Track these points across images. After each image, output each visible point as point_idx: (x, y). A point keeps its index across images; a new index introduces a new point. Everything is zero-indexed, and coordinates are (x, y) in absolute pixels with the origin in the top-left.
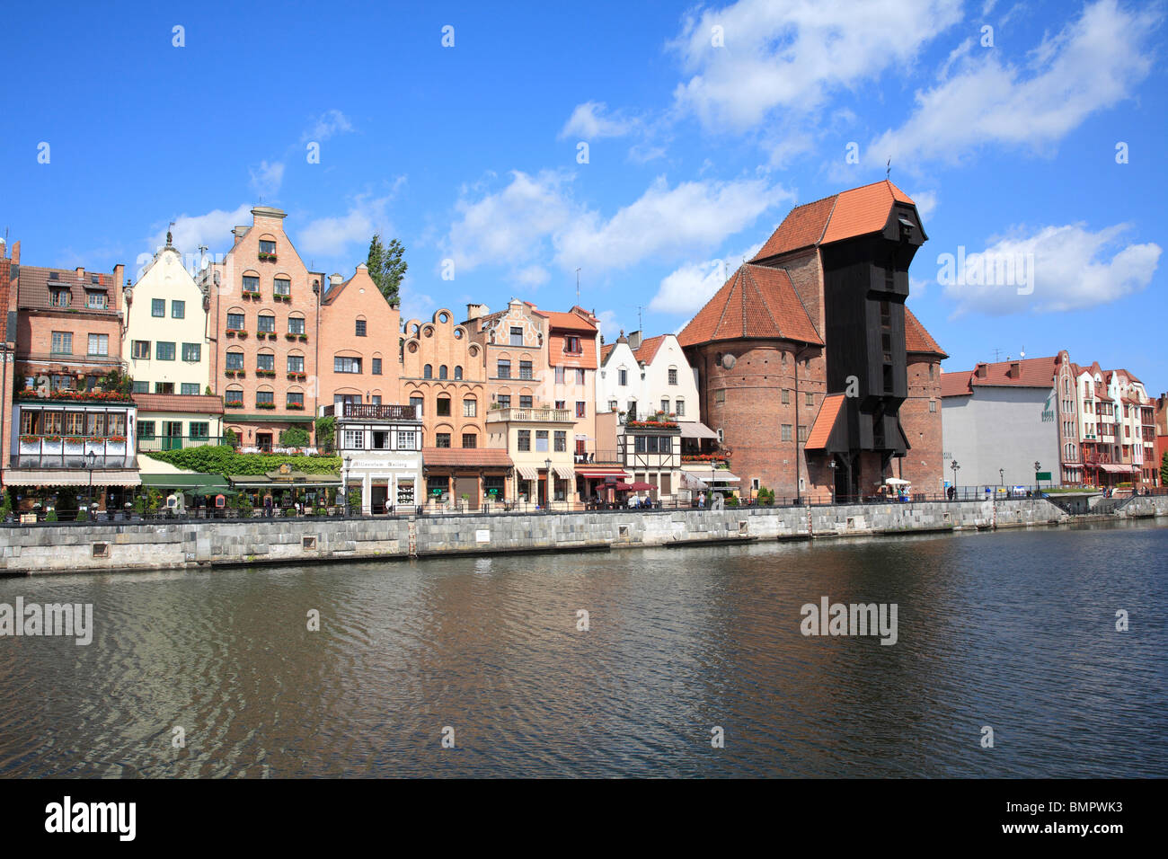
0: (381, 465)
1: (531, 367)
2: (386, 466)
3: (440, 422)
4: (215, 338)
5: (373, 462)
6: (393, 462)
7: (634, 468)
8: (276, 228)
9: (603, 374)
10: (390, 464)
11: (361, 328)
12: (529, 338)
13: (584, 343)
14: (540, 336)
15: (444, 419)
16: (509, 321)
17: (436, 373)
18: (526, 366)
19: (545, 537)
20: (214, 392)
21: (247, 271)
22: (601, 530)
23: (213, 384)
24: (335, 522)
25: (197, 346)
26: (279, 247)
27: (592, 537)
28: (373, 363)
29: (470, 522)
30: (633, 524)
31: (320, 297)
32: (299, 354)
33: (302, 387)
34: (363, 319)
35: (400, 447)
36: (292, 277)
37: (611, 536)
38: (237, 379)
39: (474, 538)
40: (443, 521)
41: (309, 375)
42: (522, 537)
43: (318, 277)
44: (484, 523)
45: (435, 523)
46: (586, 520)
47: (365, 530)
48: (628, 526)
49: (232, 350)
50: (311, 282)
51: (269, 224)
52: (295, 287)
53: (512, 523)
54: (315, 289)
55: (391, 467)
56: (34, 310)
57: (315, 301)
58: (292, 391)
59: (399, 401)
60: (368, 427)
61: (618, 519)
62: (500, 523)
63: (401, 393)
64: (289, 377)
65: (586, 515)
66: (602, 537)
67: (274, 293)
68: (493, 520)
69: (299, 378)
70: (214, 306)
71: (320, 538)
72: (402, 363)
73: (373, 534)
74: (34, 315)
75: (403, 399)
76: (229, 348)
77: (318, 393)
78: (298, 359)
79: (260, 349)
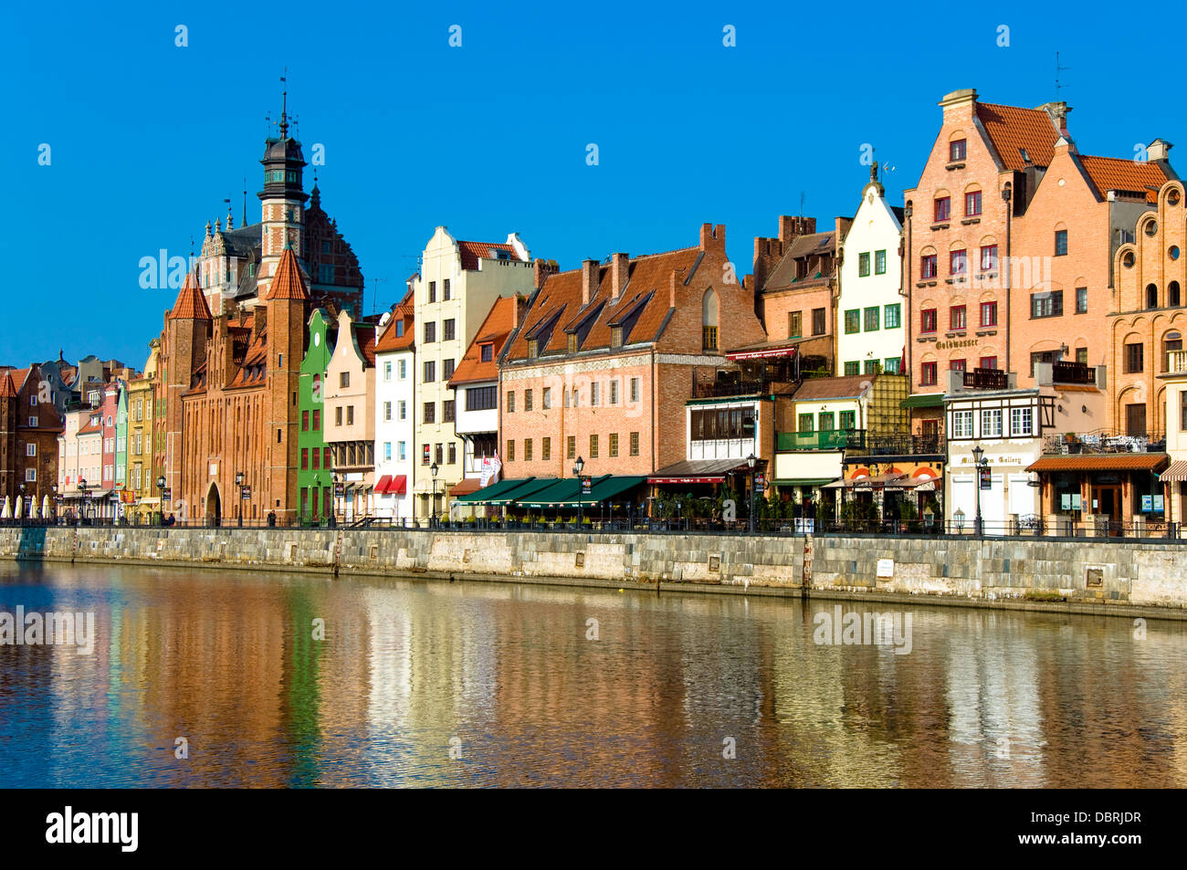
0: (992, 461)
4: (908, 293)
10: (1001, 459)
17: (1163, 298)
19: (965, 576)
20: (907, 367)
21: (938, 191)
22: (1053, 573)
23: (907, 357)
24: (737, 538)
25: (898, 306)
26: (969, 145)
27: (1038, 583)
28: (1077, 296)
29: (871, 546)
30: (1111, 566)
31: (1012, 208)
32: (992, 300)
33: (993, 347)
34: (1064, 229)
35: (1014, 432)
36: (983, 186)
37: (1069, 584)
38: (930, 346)
39: (874, 569)
40: (841, 541)
41: (1001, 327)
42: (934, 574)
43: (1009, 177)
44: (888, 548)
45: (832, 545)
46: (1030, 553)
47: (761, 551)
48: (1104, 568)
49: (925, 307)
50: (1002, 187)
51: (958, 116)
52: (985, 200)
53: (923, 550)
54: (1006, 196)
55: (1004, 464)
56: (775, 292)
57: (1006, 214)
58: (985, 355)
59: (1104, 354)
60: (977, 405)
61: (1087, 554)
62: (907, 550)
63: (1109, 340)
64: (979, 335)
65: (1030, 544)
66: (1054, 586)
67: (966, 215)
68: (898, 544)
69: (991, 334)
70: (907, 249)
71: (723, 556)
72: (1111, 290)
73: (769, 557)
74: (776, 297)
75: (1111, 350)
76: (922, 304)
77: (1011, 353)
78: (993, 306)
79: (952, 299)
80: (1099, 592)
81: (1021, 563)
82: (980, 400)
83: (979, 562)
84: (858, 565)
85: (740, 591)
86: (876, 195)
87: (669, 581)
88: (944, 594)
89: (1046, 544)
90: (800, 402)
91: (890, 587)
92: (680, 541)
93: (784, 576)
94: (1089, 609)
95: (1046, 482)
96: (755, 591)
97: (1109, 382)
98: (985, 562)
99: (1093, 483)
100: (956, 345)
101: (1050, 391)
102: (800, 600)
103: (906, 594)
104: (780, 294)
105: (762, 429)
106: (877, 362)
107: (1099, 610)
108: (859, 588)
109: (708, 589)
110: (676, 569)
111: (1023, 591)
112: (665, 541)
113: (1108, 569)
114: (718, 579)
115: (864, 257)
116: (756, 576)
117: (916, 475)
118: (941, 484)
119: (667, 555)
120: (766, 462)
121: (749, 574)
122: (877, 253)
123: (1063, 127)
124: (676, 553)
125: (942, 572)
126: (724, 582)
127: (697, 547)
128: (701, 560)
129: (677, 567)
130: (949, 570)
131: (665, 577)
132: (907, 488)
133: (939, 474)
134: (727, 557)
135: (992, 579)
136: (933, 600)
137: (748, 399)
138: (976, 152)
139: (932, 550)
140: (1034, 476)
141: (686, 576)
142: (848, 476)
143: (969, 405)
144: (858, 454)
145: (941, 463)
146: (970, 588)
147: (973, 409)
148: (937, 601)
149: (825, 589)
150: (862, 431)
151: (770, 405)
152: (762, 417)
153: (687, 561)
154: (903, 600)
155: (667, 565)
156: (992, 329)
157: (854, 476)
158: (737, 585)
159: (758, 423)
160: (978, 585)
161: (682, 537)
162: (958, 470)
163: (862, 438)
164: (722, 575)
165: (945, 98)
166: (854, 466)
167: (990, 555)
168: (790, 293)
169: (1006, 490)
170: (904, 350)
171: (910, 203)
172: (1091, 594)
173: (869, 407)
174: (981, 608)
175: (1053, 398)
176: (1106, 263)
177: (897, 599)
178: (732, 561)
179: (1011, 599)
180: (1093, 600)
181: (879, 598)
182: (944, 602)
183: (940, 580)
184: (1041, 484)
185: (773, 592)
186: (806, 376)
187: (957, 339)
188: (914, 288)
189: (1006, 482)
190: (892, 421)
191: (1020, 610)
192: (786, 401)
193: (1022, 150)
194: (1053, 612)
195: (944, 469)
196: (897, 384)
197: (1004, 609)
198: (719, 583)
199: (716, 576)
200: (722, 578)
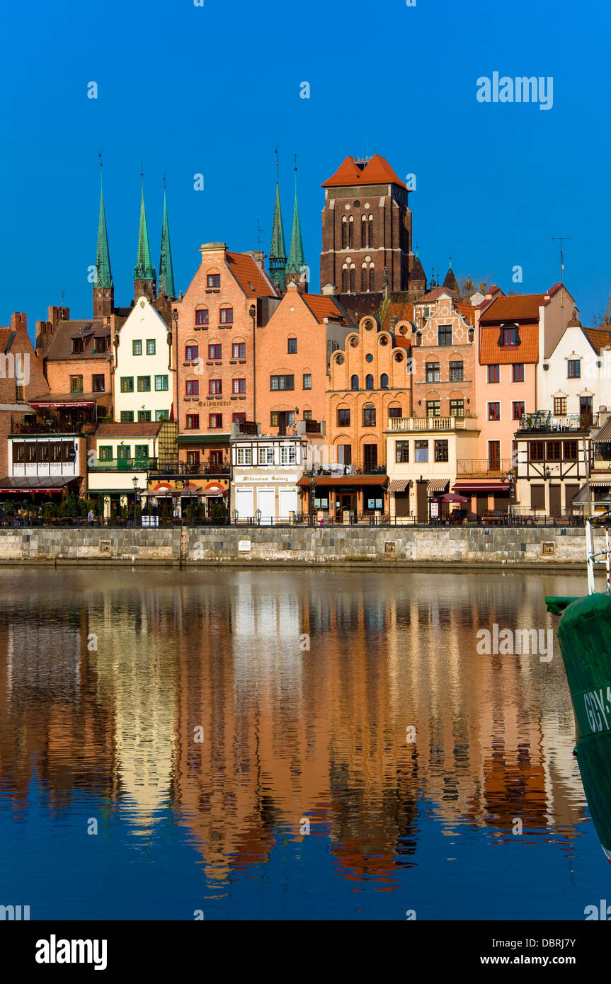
0: (266, 479)
1: (462, 368)
2: (270, 480)
3: (365, 433)
4: (175, 369)
5: (258, 476)
6: (276, 477)
7: (529, 478)
8: (219, 261)
9: (546, 367)
10: (273, 478)
11: (292, 347)
12: (460, 333)
13: (524, 331)
14: (471, 330)
15: (369, 430)
16: (436, 320)
17: (362, 384)
18: (456, 367)
19: (303, 548)
20: (175, 416)
21: (198, 305)
22: (363, 545)
23: (175, 410)
24: (124, 530)
25: (166, 377)
26: (223, 278)
27: (353, 551)
28: (304, 379)
29: (234, 533)
30: (400, 540)
31: (256, 321)
32: (242, 377)
33: (244, 407)
34: (294, 337)
35: (283, 462)
36: (234, 305)
37: (374, 551)
38: (193, 404)
39: (237, 547)
40: (210, 531)
41: (249, 395)
42: (281, 547)
43: (255, 302)
44: (247, 534)
45: (203, 533)
46: (348, 534)
47: (146, 537)
48: (396, 542)
49: (189, 379)
50: (249, 307)
51: (213, 258)
52: (236, 314)
53: (273, 535)
54: (252, 314)
55: (275, 481)
56: (58, 360)
57: (252, 325)
58: (236, 411)
59: (325, 414)
60: (255, 445)
61: (385, 535)
62: (261, 534)
63: (328, 406)
64: (232, 399)
65: (348, 529)
66: (364, 552)
67: (221, 323)
68: (254, 531)
69: (241, 399)
70: (174, 340)
71: (112, 542)
72: (328, 377)
73: (152, 541)
74: (59, 364)
75: (328, 412)
76: (187, 376)
77: (256, 411)
78: (241, 381)
79: (210, 375)
80: (393, 555)
81: (342, 541)
82: (258, 442)
83: (313, 541)
84: (224, 545)
85: (128, 563)
86: (147, 303)
87: (64, 558)
88: (288, 560)
89: (358, 529)
90: (99, 438)
91: (249, 557)
92: (74, 533)
93: (166, 552)
94: (387, 564)
95: (305, 492)
96: (140, 563)
97: (328, 432)
98: (317, 541)
99: (336, 492)
100: (214, 404)
101: (304, 438)
102: (179, 567)
103: (261, 560)
104: (63, 362)
105: (80, 456)
106: (149, 413)
107: (393, 564)
108: (225, 558)
109: (100, 562)
110: (70, 551)
111: (344, 556)
112: (60, 533)
113: (399, 542)
114: (109, 555)
115: (137, 343)
116: (141, 553)
117: (208, 487)
118: (228, 494)
119: (62, 542)
120: (82, 478)
121: (136, 552)
122: (148, 341)
123: (263, 268)
124: (70, 541)
125: (287, 546)
126: (114, 558)
127: (90, 536)
128: (94, 544)
129: (71, 550)
130: (292, 545)
131: (61, 556)
132: (201, 496)
133: (226, 487)
134: (116, 541)
135: (322, 550)
136: (281, 563)
137: (69, 436)
138: (228, 283)
139: (279, 535)
140: (297, 489)
141: (79, 555)
142: (152, 487)
143: (249, 445)
144: (155, 473)
145: (228, 480)
146: (308, 555)
147: (252, 447)
148: (284, 564)
149: (198, 560)
150: (155, 459)
151: (85, 440)
152: (81, 448)
153: (81, 545)
154: (259, 564)
155: (62, 549)
156: (242, 395)
157: (156, 488)
158: (126, 560)
159: (77, 452)
160: (312, 554)
161: (75, 530)
162: (240, 485)
163: (155, 463)
164: (112, 553)
165: (203, 246)
166: (157, 481)
167: (321, 536)
168: (73, 362)
169: (277, 497)
170: (172, 406)
171: (175, 310)
172: (388, 556)
173: (160, 443)
174: (315, 566)
175: (306, 441)
176: (325, 360)
177: (254, 563)
178: (120, 544)
179: (336, 561)
180: (389, 559)
181: (241, 563)
182: (289, 564)
183: (285, 552)
184: (301, 493)
185: (157, 563)
186: (100, 421)
187: (215, 400)
188: (180, 366)
189: (277, 491)
190: (169, 452)
191: (342, 567)
192: (91, 437)
193: (249, 283)
194: (363, 567)
195: (230, 484)
196: (170, 428)
197: (331, 566)
198: (110, 559)
199: (107, 554)
200: (112, 555)
